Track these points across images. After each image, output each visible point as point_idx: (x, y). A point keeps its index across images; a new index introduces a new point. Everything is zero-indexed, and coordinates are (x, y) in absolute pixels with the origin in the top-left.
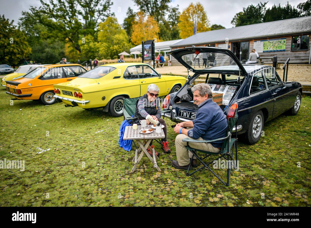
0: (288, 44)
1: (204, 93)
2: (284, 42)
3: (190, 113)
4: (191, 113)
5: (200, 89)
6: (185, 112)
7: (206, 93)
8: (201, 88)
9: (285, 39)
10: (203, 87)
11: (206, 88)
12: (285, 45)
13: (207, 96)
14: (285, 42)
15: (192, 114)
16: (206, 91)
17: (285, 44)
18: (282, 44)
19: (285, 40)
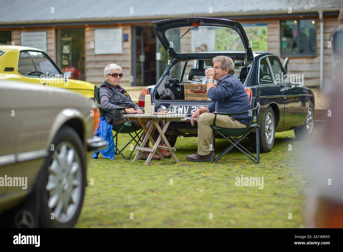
0: (273, 38)
1: (226, 67)
2: (264, 32)
3: (188, 107)
4: (190, 107)
5: (222, 61)
6: (181, 107)
7: (227, 67)
8: (224, 61)
9: (265, 25)
10: (226, 60)
11: (228, 62)
12: (266, 40)
13: (228, 71)
14: (267, 34)
15: (192, 107)
16: (228, 66)
17: (266, 37)
18: (259, 39)
19: (265, 28)
